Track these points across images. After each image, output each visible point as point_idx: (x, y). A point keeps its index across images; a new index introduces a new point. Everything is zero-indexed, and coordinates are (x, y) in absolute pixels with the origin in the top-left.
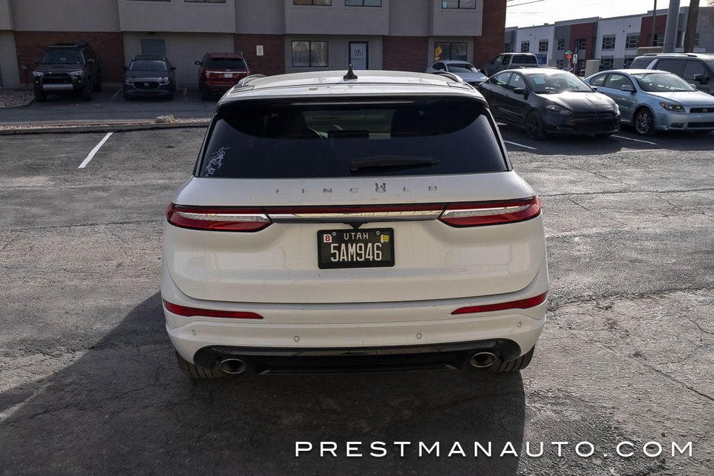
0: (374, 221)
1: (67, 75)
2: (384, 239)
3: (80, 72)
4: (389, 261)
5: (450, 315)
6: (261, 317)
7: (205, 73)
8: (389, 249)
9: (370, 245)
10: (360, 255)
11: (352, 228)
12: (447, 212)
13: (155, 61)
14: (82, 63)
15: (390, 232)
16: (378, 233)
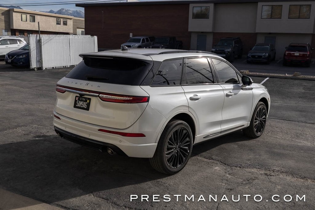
0: (87, 95)
1: (224, 51)
2: (88, 101)
3: (229, 50)
4: (88, 109)
5: (98, 131)
6: (60, 119)
7: (285, 53)
8: (88, 105)
9: (85, 102)
10: (82, 105)
11: (79, 96)
12: (100, 95)
13: (265, 46)
14: (232, 46)
15: (90, 99)
16: (87, 99)
